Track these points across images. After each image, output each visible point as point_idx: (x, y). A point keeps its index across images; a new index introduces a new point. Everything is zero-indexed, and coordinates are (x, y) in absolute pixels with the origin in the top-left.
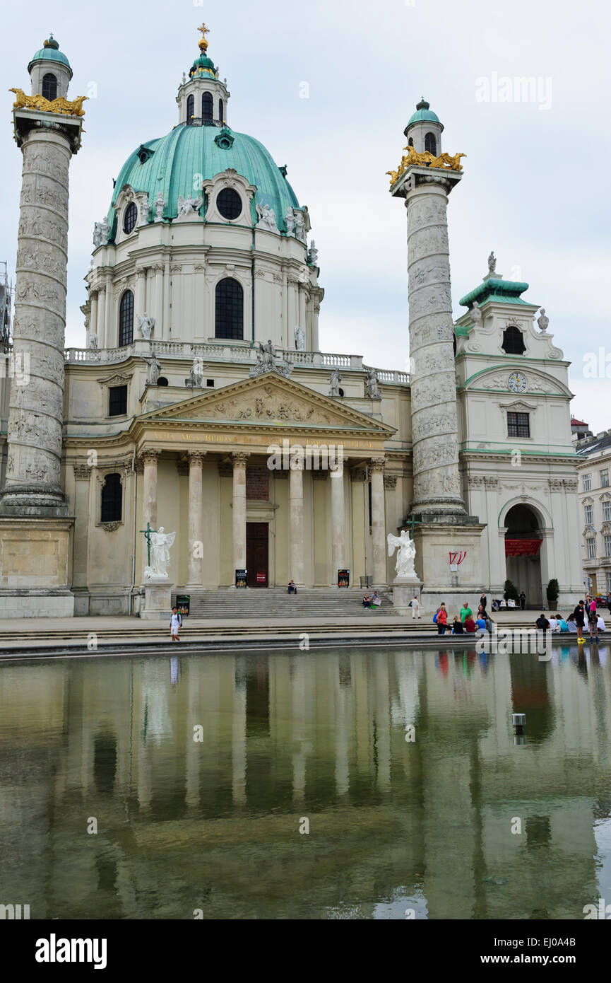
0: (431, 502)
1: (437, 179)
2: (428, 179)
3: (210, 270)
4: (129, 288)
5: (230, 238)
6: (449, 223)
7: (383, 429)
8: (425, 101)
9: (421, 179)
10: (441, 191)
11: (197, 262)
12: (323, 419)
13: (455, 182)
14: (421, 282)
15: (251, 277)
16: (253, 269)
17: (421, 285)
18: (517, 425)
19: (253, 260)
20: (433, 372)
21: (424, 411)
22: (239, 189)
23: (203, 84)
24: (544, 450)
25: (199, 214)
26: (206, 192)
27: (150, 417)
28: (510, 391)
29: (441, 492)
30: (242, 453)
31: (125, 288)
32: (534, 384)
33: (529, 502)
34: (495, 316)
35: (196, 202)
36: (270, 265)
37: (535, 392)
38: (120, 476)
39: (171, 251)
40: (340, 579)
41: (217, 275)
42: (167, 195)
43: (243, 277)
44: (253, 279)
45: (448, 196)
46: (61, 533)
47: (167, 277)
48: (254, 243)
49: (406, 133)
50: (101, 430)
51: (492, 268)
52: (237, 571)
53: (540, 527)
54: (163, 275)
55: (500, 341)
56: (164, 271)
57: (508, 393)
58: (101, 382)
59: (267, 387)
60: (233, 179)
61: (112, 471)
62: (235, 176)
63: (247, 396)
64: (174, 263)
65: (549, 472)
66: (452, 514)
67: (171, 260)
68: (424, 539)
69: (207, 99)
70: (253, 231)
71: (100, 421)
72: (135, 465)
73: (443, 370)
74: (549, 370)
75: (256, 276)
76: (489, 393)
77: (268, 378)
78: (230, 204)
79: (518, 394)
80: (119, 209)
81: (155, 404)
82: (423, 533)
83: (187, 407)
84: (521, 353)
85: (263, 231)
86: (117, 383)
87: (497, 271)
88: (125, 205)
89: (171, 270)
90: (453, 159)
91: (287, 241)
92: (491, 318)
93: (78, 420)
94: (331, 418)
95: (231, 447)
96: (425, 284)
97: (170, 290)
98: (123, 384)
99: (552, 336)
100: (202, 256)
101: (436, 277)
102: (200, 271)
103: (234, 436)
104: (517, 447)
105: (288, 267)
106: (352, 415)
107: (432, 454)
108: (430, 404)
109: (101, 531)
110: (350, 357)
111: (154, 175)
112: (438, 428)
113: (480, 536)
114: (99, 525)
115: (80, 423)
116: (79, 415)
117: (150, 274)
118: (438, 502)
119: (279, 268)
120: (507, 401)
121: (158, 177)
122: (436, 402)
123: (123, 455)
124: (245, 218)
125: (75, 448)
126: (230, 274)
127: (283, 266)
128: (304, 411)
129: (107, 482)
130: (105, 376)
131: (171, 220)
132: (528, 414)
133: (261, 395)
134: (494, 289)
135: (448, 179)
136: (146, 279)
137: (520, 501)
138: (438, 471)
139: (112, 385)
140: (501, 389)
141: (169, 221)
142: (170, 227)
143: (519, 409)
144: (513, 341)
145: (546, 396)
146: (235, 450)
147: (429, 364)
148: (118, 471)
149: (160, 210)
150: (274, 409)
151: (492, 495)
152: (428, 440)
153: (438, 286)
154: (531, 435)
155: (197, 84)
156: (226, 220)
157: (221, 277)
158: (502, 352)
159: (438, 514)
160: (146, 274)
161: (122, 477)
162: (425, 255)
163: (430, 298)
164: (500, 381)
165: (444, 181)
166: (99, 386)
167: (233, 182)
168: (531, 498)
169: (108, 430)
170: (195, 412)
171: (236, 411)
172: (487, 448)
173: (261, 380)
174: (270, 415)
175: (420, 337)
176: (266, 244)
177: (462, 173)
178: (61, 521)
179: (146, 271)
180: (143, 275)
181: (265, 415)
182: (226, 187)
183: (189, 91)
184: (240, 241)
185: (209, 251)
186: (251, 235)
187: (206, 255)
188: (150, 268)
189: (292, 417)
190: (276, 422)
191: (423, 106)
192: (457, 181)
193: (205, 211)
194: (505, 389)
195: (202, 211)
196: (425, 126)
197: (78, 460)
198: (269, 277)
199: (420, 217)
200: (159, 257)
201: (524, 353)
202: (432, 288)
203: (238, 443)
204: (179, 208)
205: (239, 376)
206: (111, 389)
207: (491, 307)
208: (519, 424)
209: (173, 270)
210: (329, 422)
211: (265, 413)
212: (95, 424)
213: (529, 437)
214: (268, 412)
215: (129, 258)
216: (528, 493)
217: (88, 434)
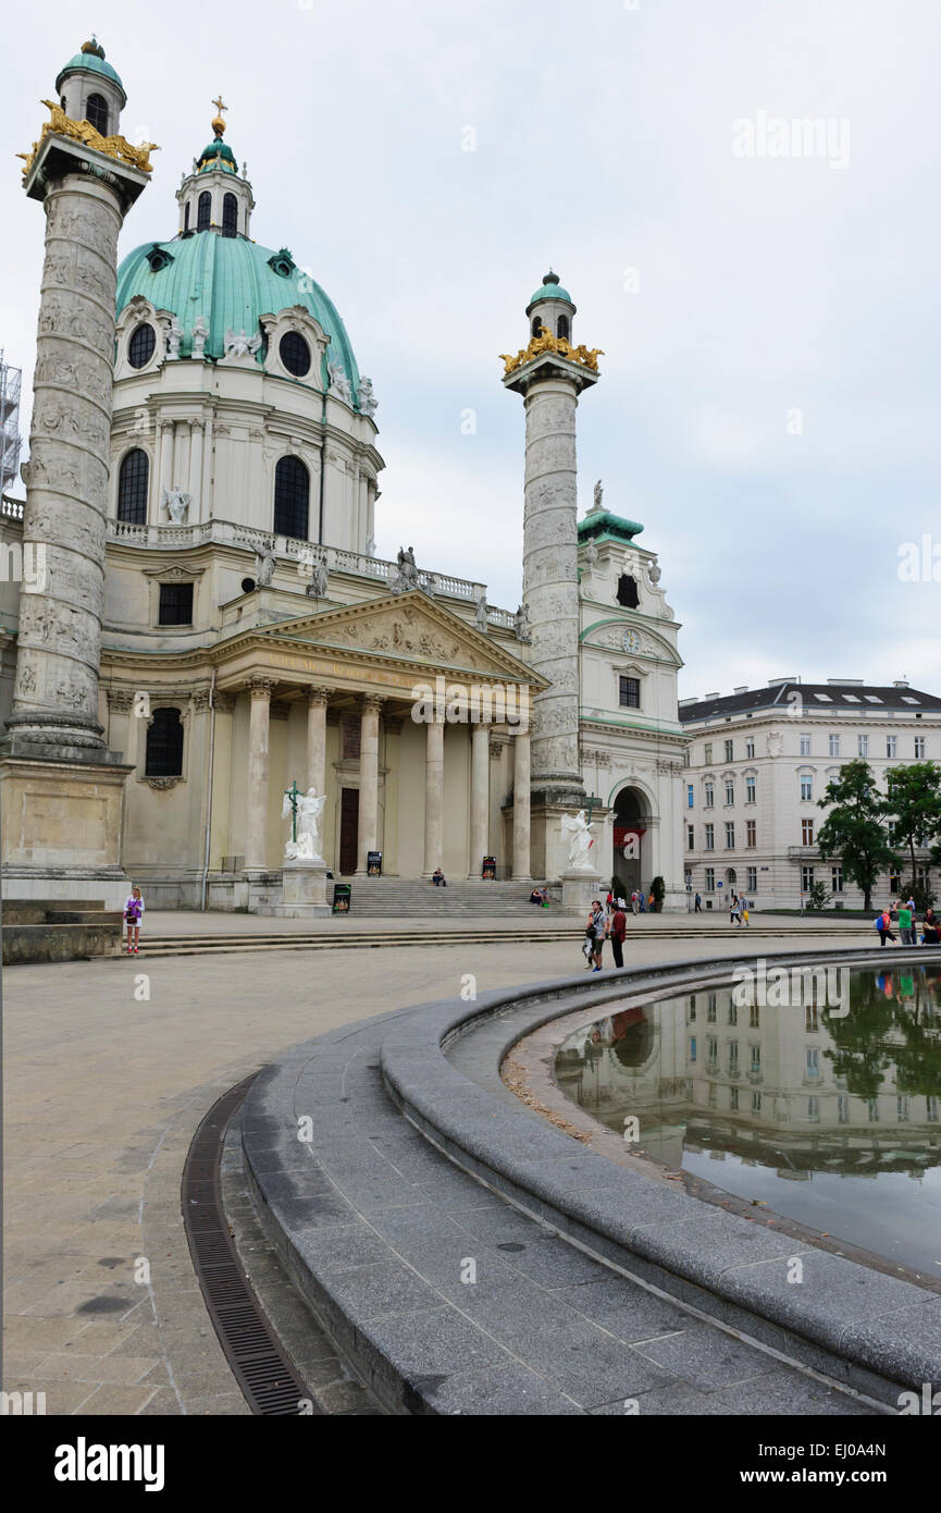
0: (553, 778)
1: (573, 376)
2: (564, 373)
3: (269, 440)
4: (140, 446)
5: (294, 401)
6: (577, 432)
7: (537, 681)
8: (555, 272)
9: (555, 372)
10: (571, 390)
11: (254, 427)
12: (468, 660)
13: (588, 383)
14: (548, 502)
15: (320, 460)
16: (323, 450)
17: (548, 506)
18: (628, 693)
19: (323, 438)
20: (558, 617)
21: (545, 665)
22: (308, 335)
23: (226, 180)
24: (653, 724)
25: (256, 359)
26: (266, 331)
27: (268, 632)
28: (623, 651)
29: (562, 766)
30: (377, 694)
31: (133, 445)
32: (647, 647)
33: (638, 785)
34: (612, 559)
35: (252, 342)
36: (343, 448)
37: (647, 655)
38: (179, 712)
39: (217, 404)
40: (485, 868)
41: (279, 449)
42: (208, 322)
43: (311, 458)
44: (323, 464)
45: (579, 397)
46: (111, 788)
47: (208, 439)
48: (324, 414)
49: (529, 311)
50: (149, 643)
51: (598, 501)
52: (370, 854)
53: (643, 815)
54: (203, 436)
55: (615, 590)
56: (204, 430)
57: (622, 653)
58: (148, 574)
59: (408, 610)
60: (303, 320)
61: (167, 704)
62: (306, 317)
63: (384, 619)
64: (219, 422)
65: (658, 752)
66: (576, 794)
67: (215, 416)
68: (548, 822)
69: (230, 203)
70: (325, 398)
71: (146, 630)
72: (213, 698)
73: (570, 616)
74: (662, 631)
75: (327, 460)
76: (602, 650)
77: (412, 597)
78: (296, 354)
79: (631, 656)
80: (122, 329)
81: (271, 614)
82: (548, 815)
83: (314, 624)
84: (635, 607)
85: (336, 401)
86: (177, 579)
87: (605, 504)
88: (132, 326)
89: (214, 431)
90: (589, 354)
91: (361, 420)
92: (608, 559)
93: (111, 625)
94: (478, 661)
95: (362, 685)
96: (553, 506)
97: (213, 459)
98: (187, 580)
99: (664, 592)
100: (262, 419)
101: (565, 499)
102: (258, 439)
103: (367, 671)
104: (627, 716)
105: (361, 456)
106: (504, 659)
107: (554, 718)
108: (554, 657)
109: (145, 789)
110: (473, 584)
111: (184, 291)
112: (562, 687)
113: (602, 822)
114: (144, 780)
115: (116, 630)
116: (114, 619)
117: (182, 431)
118: (561, 778)
119: (351, 454)
120: (623, 663)
121: (192, 294)
122: (562, 654)
123: (186, 683)
124: (314, 377)
125: (110, 666)
126: (295, 452)
127: (355, 453)
128: (448, 647)
129: (155, 720)
130: (154, 566)
131: (215, 360)
132: (638, 681)
133: (397, 618)
134: (608, 526)
135: (584, 379)
136: (174, 437)
137: (628, 784)
138: (560, 739)
139: (166, 580)
140: (614, 647)
141: (212, 361)
142: (214, 369)
143: (632, 674)
144: (628, 592)
145: (657, 662)
146: (369, 690)
147: (553, 606)
148: (177, 704)
149: (199, 341)
150: (415, 640)
151: (603, 773)
152: (550, 701)
153: (567, 510)
154: (642, 706)
155: (218, 179)
156: (291, 376)
157: (284, 453)
158: (615, 603)
159: (561, 793)
160: (174, 431)
161: (183, 714)
162: (555, 469)
163: (559, 526)
164: (613, 638)
165: (579, 380)
166: (144, 579)
167: (301, 325)
168: (640, 781)
169: (160, 645)
170: (320, 632)
171: (370, 636)
172: (601, 717)
173: (404, 599)
174: (410, 648)
175: (544, 572)
176: (338, 418)
177: (599, 375)
178: (114, 770)
179: (175, 425)
180: (170, 431)
181: (404, 646)
182: (291, 329)
183: (204, 185)
184: (309, 408)
185: (270, 414)
186: (321, 403)
187: (265, 418)
188: (185, 422)
189: (434, 653)
190: (419, 658)
191: (551, 279)
192: (593, 383)
193: (264, 358)
194: (619, 648)
195: (259, 356)
196: (558, 305)
197: (113, 684)
198: (341, 464)
199: (548, 420)
200: (199, 408)
201: (638, 607)
202: (561, 511)
203: (373, 681)
204: (227, 346)
205: (362, 594)
206: (163, 586)
207: (609, 547)
208: (630, 692)
209: (219, 431)
210: (475, 665)
211: (404, 644)
212: (138, 633)
213: (638, 706)
214: (408, 643)
215: (146, 402)
216: (637, 774)
217: (129, 648)
